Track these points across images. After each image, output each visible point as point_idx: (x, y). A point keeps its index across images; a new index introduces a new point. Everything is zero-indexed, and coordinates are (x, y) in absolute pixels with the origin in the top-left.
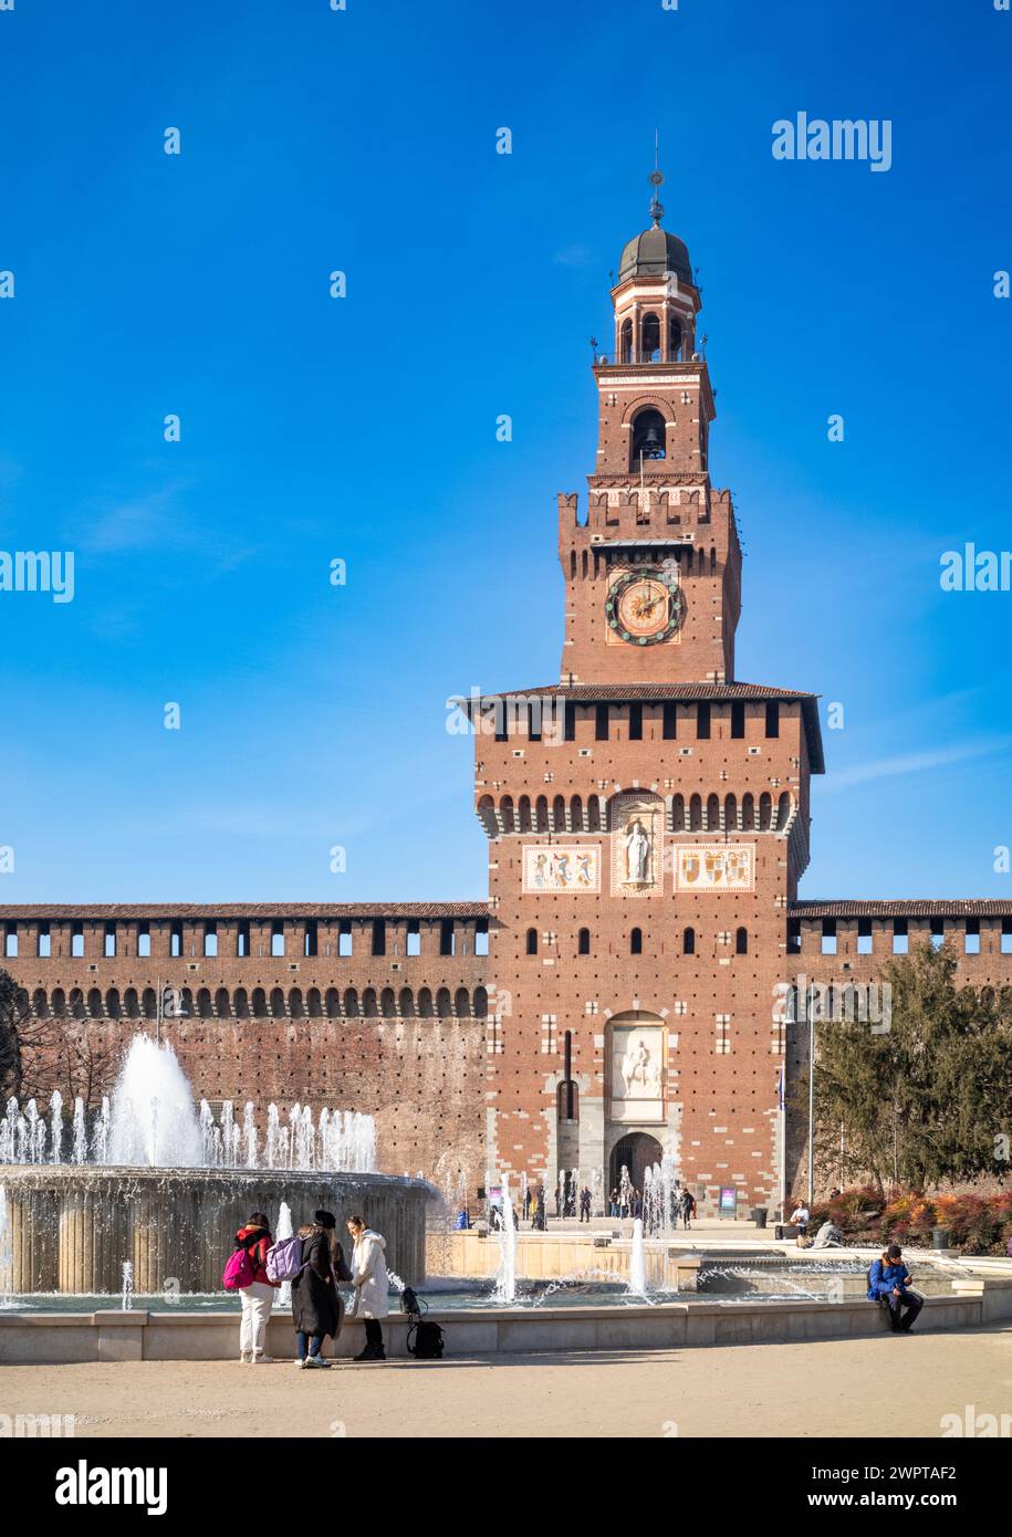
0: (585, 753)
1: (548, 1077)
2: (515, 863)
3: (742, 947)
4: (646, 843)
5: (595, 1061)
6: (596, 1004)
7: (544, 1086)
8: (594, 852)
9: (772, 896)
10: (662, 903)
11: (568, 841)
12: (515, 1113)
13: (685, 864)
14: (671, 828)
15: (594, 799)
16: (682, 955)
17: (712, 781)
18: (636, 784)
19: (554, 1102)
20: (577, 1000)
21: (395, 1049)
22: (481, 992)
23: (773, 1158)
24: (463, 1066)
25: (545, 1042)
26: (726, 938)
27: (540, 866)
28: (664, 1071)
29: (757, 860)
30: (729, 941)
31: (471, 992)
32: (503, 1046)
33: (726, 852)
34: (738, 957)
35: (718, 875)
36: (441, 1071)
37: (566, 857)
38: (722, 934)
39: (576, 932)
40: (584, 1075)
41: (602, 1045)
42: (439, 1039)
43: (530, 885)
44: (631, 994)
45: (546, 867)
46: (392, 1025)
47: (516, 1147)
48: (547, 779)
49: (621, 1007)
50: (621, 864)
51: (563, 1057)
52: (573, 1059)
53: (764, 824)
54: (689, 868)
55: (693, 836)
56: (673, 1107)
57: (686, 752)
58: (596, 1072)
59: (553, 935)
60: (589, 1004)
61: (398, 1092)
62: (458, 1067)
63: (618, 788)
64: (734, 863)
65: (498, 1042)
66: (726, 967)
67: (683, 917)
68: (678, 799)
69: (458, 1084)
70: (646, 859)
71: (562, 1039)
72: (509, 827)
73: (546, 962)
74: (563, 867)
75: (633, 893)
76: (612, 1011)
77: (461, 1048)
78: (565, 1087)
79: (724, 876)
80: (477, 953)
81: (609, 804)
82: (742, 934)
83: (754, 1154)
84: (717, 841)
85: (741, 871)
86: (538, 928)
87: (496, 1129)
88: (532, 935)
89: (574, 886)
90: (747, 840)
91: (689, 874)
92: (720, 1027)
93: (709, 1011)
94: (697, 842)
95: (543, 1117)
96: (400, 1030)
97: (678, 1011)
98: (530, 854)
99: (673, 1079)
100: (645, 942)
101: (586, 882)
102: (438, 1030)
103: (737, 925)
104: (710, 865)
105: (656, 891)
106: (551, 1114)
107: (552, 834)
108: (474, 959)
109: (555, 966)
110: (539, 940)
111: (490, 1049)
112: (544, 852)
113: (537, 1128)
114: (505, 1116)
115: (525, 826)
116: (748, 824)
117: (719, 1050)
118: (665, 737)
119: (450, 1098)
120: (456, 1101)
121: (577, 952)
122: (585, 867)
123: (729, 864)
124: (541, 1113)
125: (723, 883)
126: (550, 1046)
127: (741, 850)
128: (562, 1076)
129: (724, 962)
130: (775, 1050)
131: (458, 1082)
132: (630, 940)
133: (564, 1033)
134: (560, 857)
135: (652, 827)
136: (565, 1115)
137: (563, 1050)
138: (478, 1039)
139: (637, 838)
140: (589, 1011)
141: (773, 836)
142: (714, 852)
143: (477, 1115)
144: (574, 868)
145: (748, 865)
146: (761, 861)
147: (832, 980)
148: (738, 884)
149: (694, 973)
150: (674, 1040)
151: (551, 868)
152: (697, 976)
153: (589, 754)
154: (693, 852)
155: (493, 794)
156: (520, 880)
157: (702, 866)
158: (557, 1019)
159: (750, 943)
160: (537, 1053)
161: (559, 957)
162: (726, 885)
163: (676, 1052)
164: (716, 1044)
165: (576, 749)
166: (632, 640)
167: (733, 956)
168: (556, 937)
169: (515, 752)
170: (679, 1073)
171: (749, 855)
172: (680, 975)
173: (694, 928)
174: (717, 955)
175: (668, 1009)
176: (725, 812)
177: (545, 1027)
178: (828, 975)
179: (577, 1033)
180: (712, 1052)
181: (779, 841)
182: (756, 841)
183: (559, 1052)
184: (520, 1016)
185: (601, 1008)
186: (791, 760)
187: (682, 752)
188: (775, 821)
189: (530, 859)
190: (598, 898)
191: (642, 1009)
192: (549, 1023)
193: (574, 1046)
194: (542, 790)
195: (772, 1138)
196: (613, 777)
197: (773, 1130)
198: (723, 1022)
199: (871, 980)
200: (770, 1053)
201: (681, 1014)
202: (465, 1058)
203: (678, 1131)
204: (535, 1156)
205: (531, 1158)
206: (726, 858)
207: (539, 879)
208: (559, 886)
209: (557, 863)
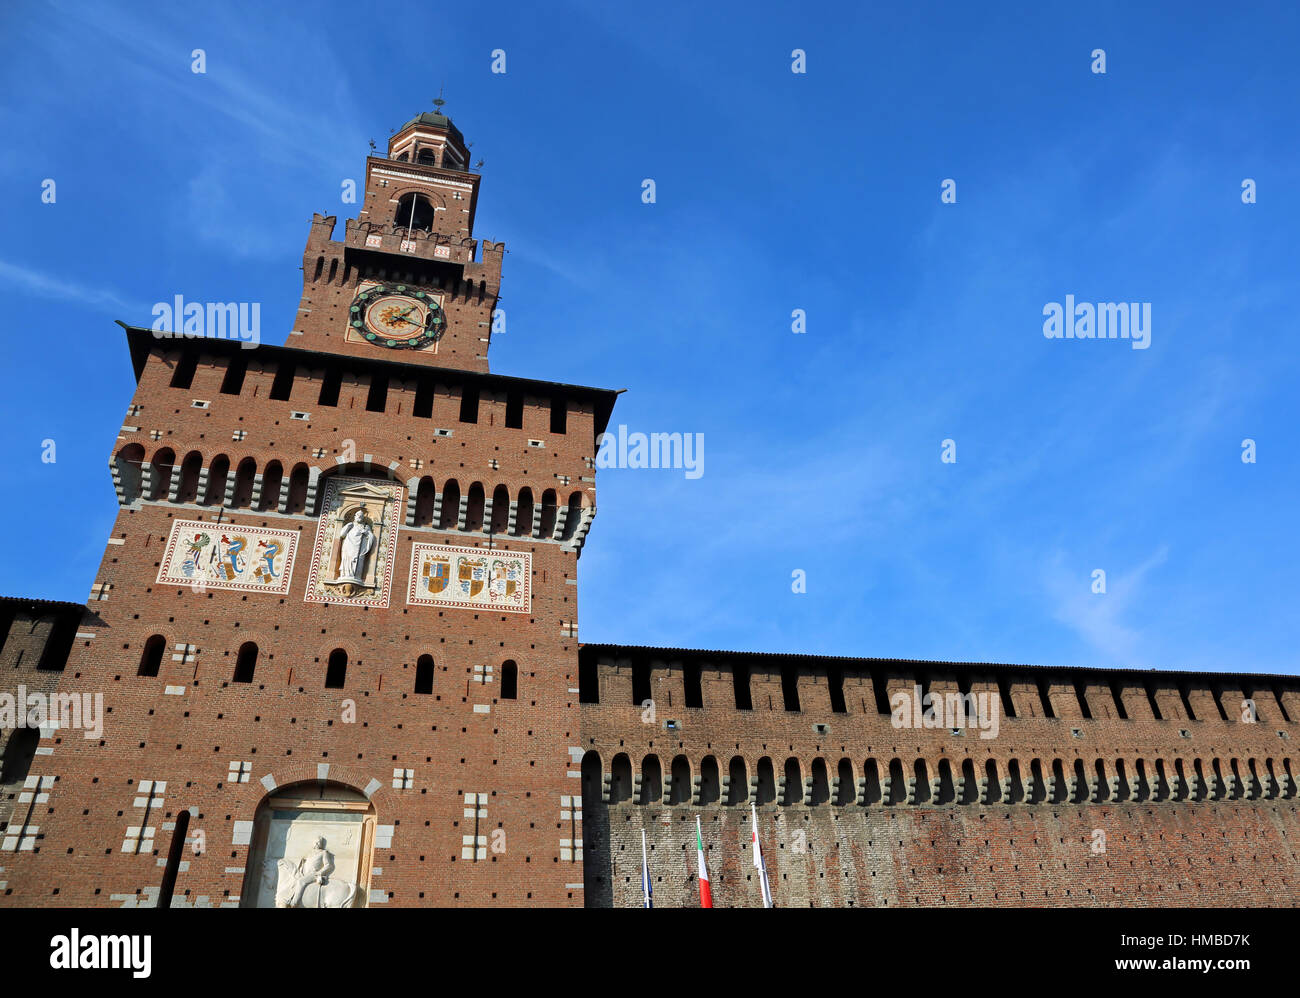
0: (300, 416)
2: (155, 541)
3: (509, 688)
4: (370, 536)
5: (228, 870)
6: (248, 766)
8: (288, 540)
9: (555, 621)
10: (387, 616)
11: (248, 521)
13: (427, 568)
14: (412, 520)
15: (301, 472)
16: (411, 693)
17: (478, 468)
18: (368, 459)
20: (214, 757)
22: (29, 734)
25: (133, 831)
26: (485, 674)
27: (196, 549)
28: (359, 895)
29: (534, 573)
30: (489, 679)
32: (40, 837)
33: (489, 560)
34: (504, 704)
35: (477, 587)
37: (242, 542)
38: (478, 668)
39: (235, 647)
41: (247, 841)
43: (173, 571)
44: (316, 754)
45: (206, 551)
48: (237, 437)
49: (295, 774)
50: (327, 559)
51: (162, 862)
52: (184, 866)
53: (545, 531)
54: (433, 574)
55: (443, 536)
57: (443, 433)
58: (227, 893)
59: (192, 648)
60: (235, 765)
63: (340, 460)
64: (501, 574)
65: (33, 830)
66: (484, 717)
67: (417, 639)
68: (426, 485)
70: (368, 555)
71: (170, 826)
72: (159, 492)
73: (170, 690)
74: (233, 554)
75: (340, 599)
76: (277, 779)
79: (485, 590)
81: (322, 480)
82: (509, 671)
84: (477, 545)
85: (512, 585)
86: (168, 637)
88: (155, 649)
89: (246, 579)
90: (521, 547)
91: (432, 582)
92: (469, 813)
93: (453, 787)
94: (447, 542)
97: (397, 784)
98: (183, 533)
100: (351, 672)
101: (268, 579)
103: (504, 656)
104: (465, 572)
105: (379, 600)
107: (226, 510)
108: (33, 676)
109: (185, 698)
110: (166, 654)
111: (11, 844)
112: (209, 532)
115: (186, 494)
116: (522, 528)
117: (467, 854)
118: (417, 413)
121: (230, 677)
122: (269, 557)
123: (494, 574)
125: (483, 598)
126: (142, 839)
127: (512, 559)
129: (482, 709)
130: (566, 855)
132: (326, 666)
133: (175, 815)
135: (383, 518)
137: (167, 848)
139: (358, 528)
140: (232, 777)
141: (557, 546)
142: (473, 558)
144: (252, 557)
145: (522, 578)
146: (539, 574)
147: (651, 744)
148: (506, 601)
149: (430, 724)
150: (383, 836)
151: (213, 554)
152: (434, 728)
153: (306, 417)
154: (442, 554)
155: (146, 444)
156: (157, 565)
157: (454, 574)
158: (168, 787)
159: (522, 683)
160: (109, 851)
161: (196, 683)
162: (488, 602)
163: (387, 858)
164: (460, 845)
165: (288, 410)
166: (378, 341)
167: (495, 701)
168: (198, 651)
169: (195, 401)
170: (391, 895)
171: (523, 566)
172: (406, 725)
173: (435, 656)
174: (468, 699)
175: (383, 780)
176: (493, 507)
177: (140, 802)
178: (645, 736)
179: (201, 816)
180: (453, 859)
181: (566, 553)
182: (533, 550)
183: (156, 852)
184: (95, 780)
185: (257, 774)
186: (583, 458)
187: (437, 432)
188: (562, 526)
189: (182, 538)
190: (282, 602)
191: (332, 778)
192: (151, 795)
193: (191, 842)
194: (225, 449)
196: (335, 447)
198: (477, 806)
199: (709, 746)
200: (557, 860)
201: (403, 790)
206: (490, 567)
207: (188, 567)
208: (220, 580)
209: (224, 548)
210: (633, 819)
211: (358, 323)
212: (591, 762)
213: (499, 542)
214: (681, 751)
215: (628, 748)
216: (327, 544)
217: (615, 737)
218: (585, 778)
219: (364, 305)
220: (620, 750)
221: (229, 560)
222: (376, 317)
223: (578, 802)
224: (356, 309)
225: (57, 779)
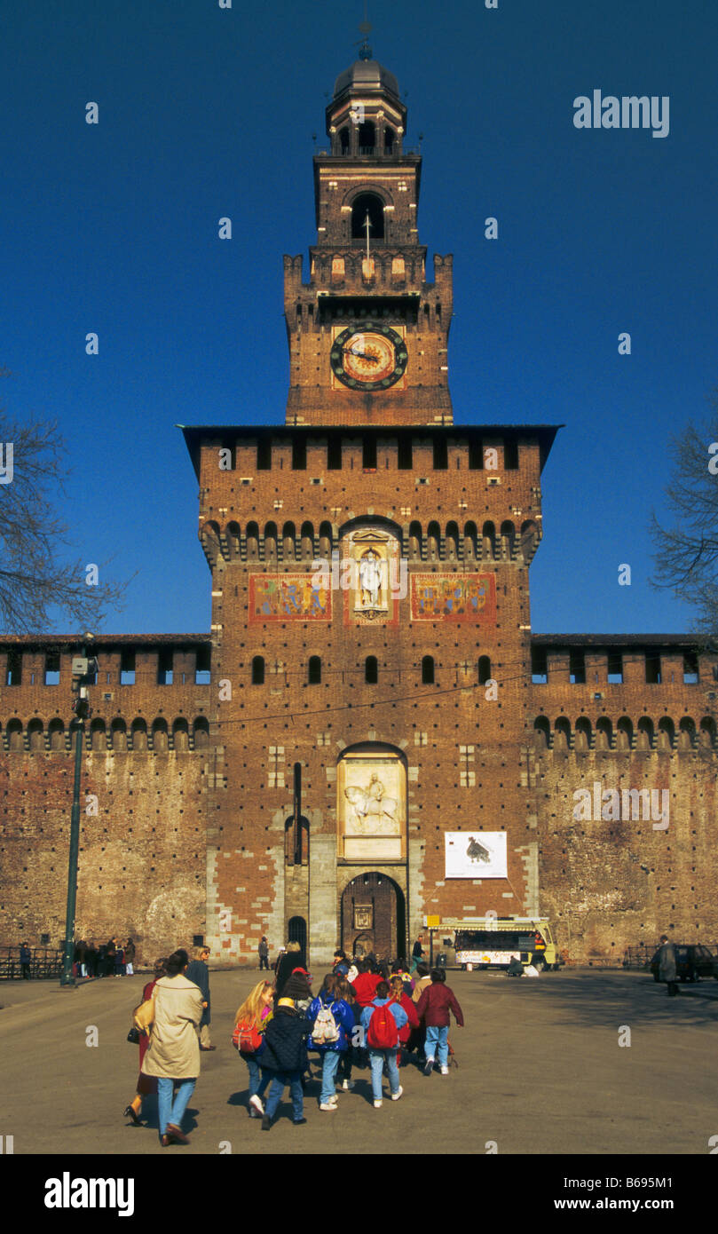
0: (317, 481)
1: (275, 813)
2: (241, 590)
3: (484, 675)
6: (327, 736)
7: (271, 822)
9: (514, 625)
10: (399, 631)
11: (296, 569)
12: (239, 852)
13: (422, 592)
14: (408, 556)
15: (326, 527)
16: (420, 683)
17: (450, 510)
18: (371, 512)
19: (282, 839)
20: (307, 731)
21: (105, 783)
22: (202, 722)
23: (526, 900)
24: (179, 804)
25: (272, 775)
26: (467, 667)
28: (402, 807)
29: (498, 589)
30: (470, 670)
31: (190, 722)
32: (225, 779)
33: (466, 581)
34: (481, 687)
35: (457, 603)
36: (156, 807)
37: (296, 585)
38: (463, 664)
39: (306, 660)
40: (317, 811)
42: (153, 772)
44: (367, 725)
45: (275, 594)
46: (101, 758)
47: (238, 889)
48: (276, 506)
49: (356, 738)
51: (291, 792)
52: (304, 794)
53: (504, 553)
54: (427, 597)
55: (430, 566)
56: (414, 844)
57: (423, 481)
58: (329, 807)
59: (280, 664)
61: (105, 831)
62: (174, 803)
63: (352, 515)
64: (474, 592)
65: (220, 776)
67: (421, 646)
68: (415, 527)
69: (173, 822)
71: (291, 773)
72: (235, 554)
73: (274, 692)
74: (292, 594)
75: (366, 621)
76: (346, 742)
77: (178, 782)
78: (293, 823)
79: (463, 604)
80: (198, 682)
81: (341, 532)
82: (484, 665)
83: (505, 895)
84: (456, 571)
86: (264, 657)
87: (216, 870)
88: (259, 664)
90: (487, 569)
91: (427, 602)
92: (463, 758)
93: (452, 742)
94: (435, 571)
95: (270, 856)
96: (110, 763)
97: (417, 742)
98: (257, 582)
99: (415, 814)
100: (381, 671)
101: (318, 611)
102: (152, 764)
103: (479, 654)
104: (449, 593)
106: (277, 852)
107: (281, 562)
108: (195, 688)
109: (283, 696)
110: (265, 669)
111: (210, 784)
112: (273, 580)
113: (262, 868)
114: (227, 855)
115: (252, 554)
116: (487, 554)
117: (463, 783)
118: (401, 466)
119: (163, 836)
120: (172, 839)
121: (307, 681)
122: (316, 595)
123: (469, 593)
124: (267, 852)
126: (278, 779)
127: (482, 580)
128: (291, 812)
129: (467, 692)
130: (523, 781)
131: (174, 819)
132: (364, 669)
133: (293, 765)
134: (288, 585)
135: (388, 556)
136: (292, 859)
137: (292, 784)
138: (196, 772)
140: (320, 743)
141: (514, 566)
142: (454, 581)
143: (194, 854)
144: (305, 596)
146: (501, 590)
147: (583, 710)
149: (434, 703)
150: (413, 773)
151: (279, 596)
152: (437, 706)
153: (322, 482)
154: (432, 580)
155: (219, 520)
156: (247, 607)
157: (441, 595)
158: (285, 750)
159: (494, 671)
160: (262, 786)
161: (288, 686)
162: (466, 614)
163: (418, 786)
164: (459, 777)
165: (307, 476)
166: (359, 386)
167: (474, 687)
168: (285, 665)
169: (242, 479)
170: (421, 806)
171: (489, 584)
172: (419, 704)
173: (434, 656)
174: (458, 685)
175: (407, 739)
176: (465, 540)
177: (272, 759)
178: (578, 705)
179: (307, 766)
180: (456, 786)
181: (521, 571)
182: (497, 571)
183: (287, 786)
185: (334, 740)
186: (532, 490)
187: (418, 481)
188: (517, 550)
189: (257, 586)
190: (329, 626)
191: (378, 739)
192: (276, 755)
193: (305, 780)
194: (271, 518)
195: (525, 878)
196: (346, 505)
197: (525, 869)
198: (467, 754)
199: (624, 710)
200: (519, 785)
201: (421, 746)
202: (182, 793)
203: (420, 871)
204: (259, 899)
205: (255, 901)
206: (466, 588)
208: (288, 614)
209: (286, 591)
210: (570, 758)
211: (339, 370)
212: (541, 721)
214: (604, 714)
215: (567, 714)
217: (557, 705)
219: (338, 349)
220: (562, 714)
221: (290, 600)
222: (352, 361)
224: (335, 356)
225: (225, 747)
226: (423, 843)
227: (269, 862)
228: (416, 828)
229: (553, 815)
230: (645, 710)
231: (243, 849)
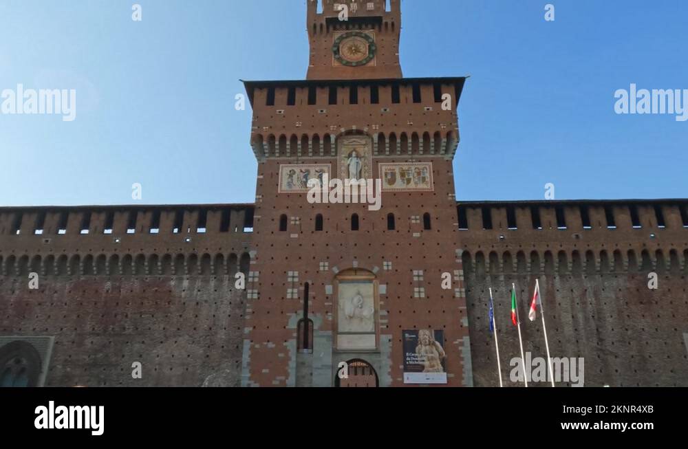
0: (322, 111)
1: (290, 316)
2: (274, 175)
3: (427, 225)
4: (360, 163)
5: (326, 304)
6: (327, 264)
7: (287, 323)
9: (445, 193)
11: (309, 162)
12: (265, 343)
13: (386, 174)
14: (377, 153)
15: (327, 137)
16: (386, 231)
17: (403, 126)
18: (354, 127)
19: (295, 335)
20: (314, 261)
21: (180, 297)
22: (246, 256)
24: (228, 310)
25: (289, 291)
26: (416, 220)
27: (291, 176)
28: (376, 312)
29: (434, 172)
30: (418, 221)
31: (239, 257)
32: (259, 293)
33: (413, 168)
34: (426, 232)
35: (409, 181)
36: (213, 313)
37: (308, 171)
38: (414, 217)
39: (314, 217)
40: (318, 315)
41: (331, 293)
42: (213, 290)
43: (284, 187)
44: (352, 257)
45: (295, 177)
46: (181, 280)
47: (264, 371)
48: (298, 125)
49: (345, 265)
50: (344, 175)
51: (302, 301)
52: (310, 303)
53: (437, 151)
54: (389, 177)
55: (391, 158)
56: (385, 338)
57: (385, 110)
58: (327, 312)
59: (298, 218)
60: (321, 264)
61: (179, 329)
62: (225, 309)
63: (343, 130)
64: (419, 174)
65: (256, 291)
66: (418, 238)
67: (386, 207)
68: (381, 136)
69: (224, 323)
70: (360, 172)
71: (302, 288)
72: (272, 153)
73: (292, 236)
74: (306, 177)
76: (338, 269)
77: (228, 295)
78: (302, 324)
79: (412, 182)
80: (245, 231)
81: (336, 140)
82: (427, 218)
84: (406, 161)
85: (424, 179)
86: (287, 215)
87: (250, 356)
88: (284, 220)
90: (425, 160)
91: (389, 180)
92: (416, 279)
93: (408, 268)
94: (394, 161)
95: (286, 347)
96: (186, 283)
97: (385, 268)
98: (284, 170)
99: (383, 317)
100: (361, 223)
102: (212, 283)
103: (424, 211)
104: (403, 175)
106: (292, 344)
107: (300, 158)
108: (243, 234)
109: (299, 239)
110: (288, 221)
111: (249, 296)
112: (293, 168)
113: (281, 355)
114: (257, 346)
115: (283, 153)
116: (426, 151)
117: (416, 295)
118: (372, 102)
119: (216, 333)
120: (222, 335)
121: (314, 229)
122: (320, 177)
123: (416, 174)
124: (285, 344)
125: (412, 186)
126: (292, 293)
128: (301, 316)
129: (416, 235)
130: (458, 295)
132: (350, 221)
133: (303, 284)
135: (364, 154)
136: (302, 346)
137: (302, 296)
138: (241, 289)
139: (354, 160)
140: (322, 269)
141: (443, 158)
142: (405, 168)
143: (236, 346)
145: (428, 175)
146: (436, 172)
147: (493, 247)
148: (422, 186)
149: (396, 243)
150: (383, 289)
151: (298, 178)
152: (398, 244)
153: (324, 112)
154: (392, 167)
155: (262, 133)
156: (277, 185)
157: (398, 176)
158: (299, 274)
159: (433, 223)
160: (282, 298)
161: (302, 232)
162: (414, 187)
163: (385, 297)
164: (414, 292)
165: (317, 109)
166: (348, 64)
167: (422, 231)
168: (300, 220)
169: (278, 111)
170: (388, 312)
171: (428, 169)
172: (386, 244)
173: (394, 213)
174: (411, 231)
175: (379, 266)
176: (412, 143)
177: (290, 280)
178: (490, 243)
179: (313, 284)
180: (411, 297)
181: (447, 161)
182: (432, 161)
183: (299, 298)
184: (273, 272)
185: (330, 266)
187: (382, 110)
188: (444, 148)
189: (284, 173)
191: (360, 267)
192: (293, 277)
193: (311, 293)
194: (294, 132)
195: (462, 363)
196: (340, 124)
197: (462, 356)
198: (418, 276)
199: (520, 246)
200: (454, 297)
201: (388, 270)
202: (230, 303)
203: (388, 357)
204: (278, 378)
205: (275, 379)
206: (413, 171)
207: (289, 184)
208: (303, 189)
209: (302, 175)
210: (487, 279)
211: (337, 56)
212: (466, 255)
213: (416, 159)
214: (507, 249)
215: (482, 249)
216: (343, 168)
217: (476, 244)
218: (464, 262)
219: (337, 45)
220: (479, 249)
221: (304, 180)
222: (345, 51)
223: (461, 272)
224: (335, 49)
225: (260, 272)
226: (390, 337)
227: (285, 350)
228: (385, 327)
229: (478, 318)
230: (534, 246)
231: (268, 341)
